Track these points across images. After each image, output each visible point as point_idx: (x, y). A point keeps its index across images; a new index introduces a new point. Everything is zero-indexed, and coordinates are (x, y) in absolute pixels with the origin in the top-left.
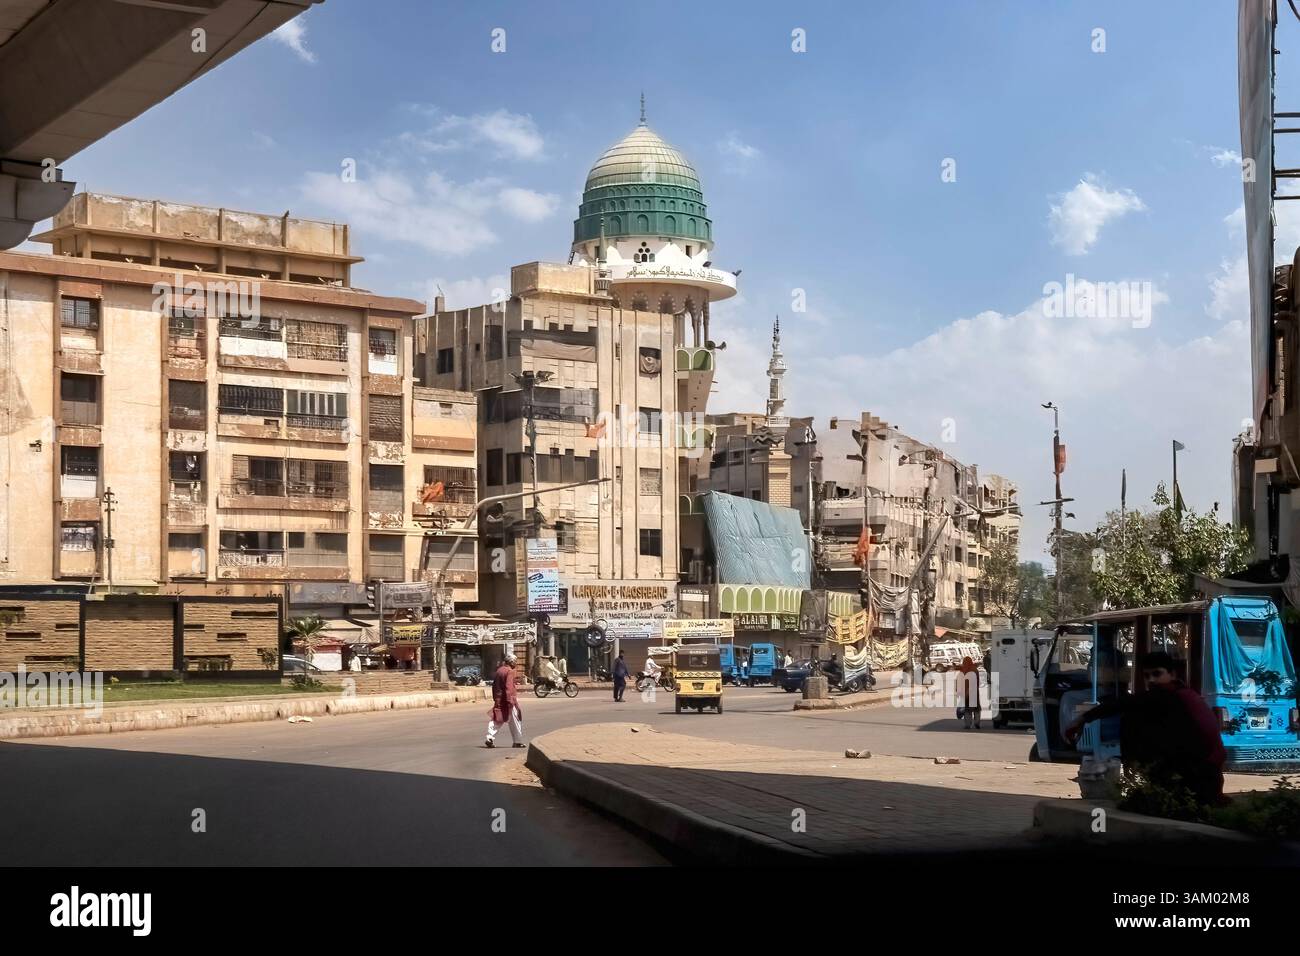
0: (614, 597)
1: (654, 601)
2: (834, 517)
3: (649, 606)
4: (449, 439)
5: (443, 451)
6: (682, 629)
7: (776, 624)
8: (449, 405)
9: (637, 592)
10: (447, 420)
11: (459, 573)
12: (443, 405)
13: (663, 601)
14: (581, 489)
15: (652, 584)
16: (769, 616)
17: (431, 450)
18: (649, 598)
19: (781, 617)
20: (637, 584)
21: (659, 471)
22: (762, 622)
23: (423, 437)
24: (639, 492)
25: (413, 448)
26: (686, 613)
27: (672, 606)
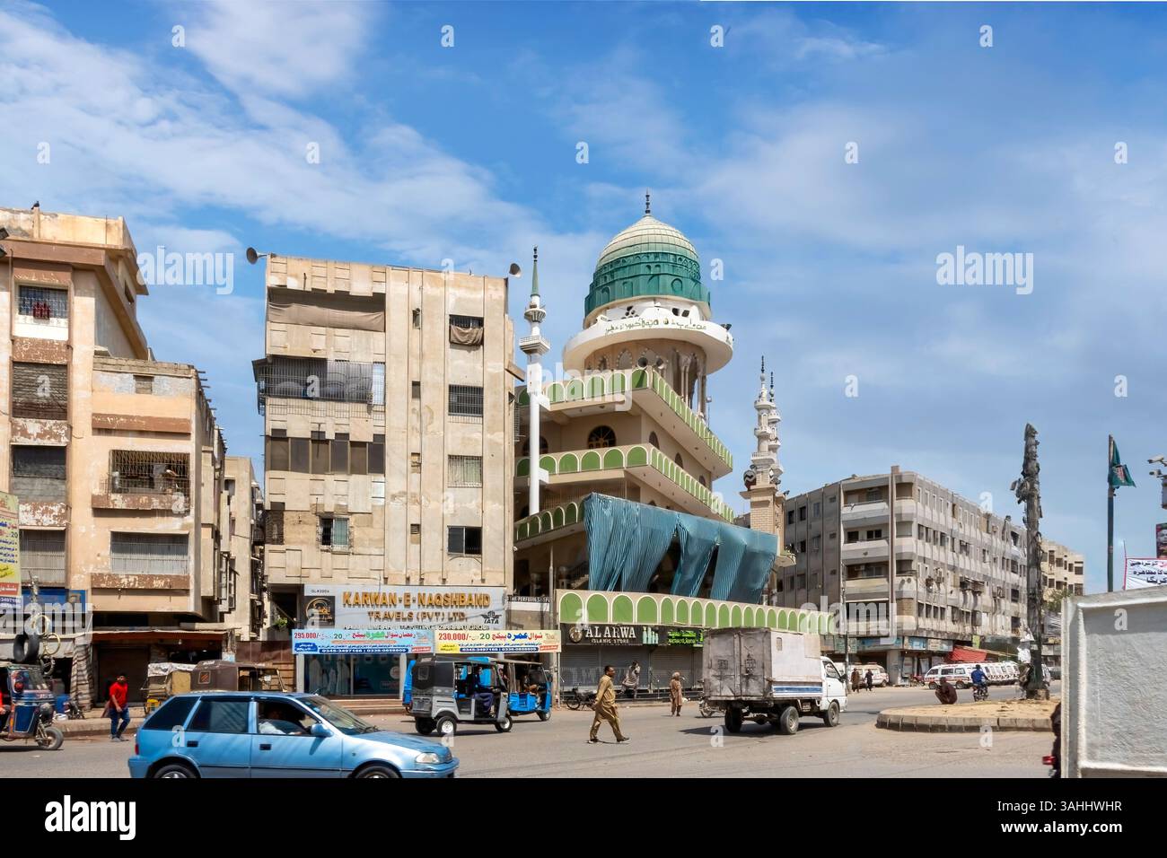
0: (407, 606)
1: (468, 611)
2: (863, 556)
3: (462, 617)
4: (149, 419)
5: (142, 433)
6: (469, 641)
7: (650, 638)
8: (150, 378)
9: (445, 601)
10: (144, 397)
11: (161, 577)
12: (137, 377)
13: (485, 611)
14: (356, 479)
15: (467, 591)
16: (639, 629)
17: (122, 432)
18: (461, 606)
19: (661, 631)
20: (443, 591)
21: (480, 459)
22: (624, 634)
23: (108, 415)
24: (446, 482)
25: (93, 429)
26: (515, 625)
27: (497, 617)
